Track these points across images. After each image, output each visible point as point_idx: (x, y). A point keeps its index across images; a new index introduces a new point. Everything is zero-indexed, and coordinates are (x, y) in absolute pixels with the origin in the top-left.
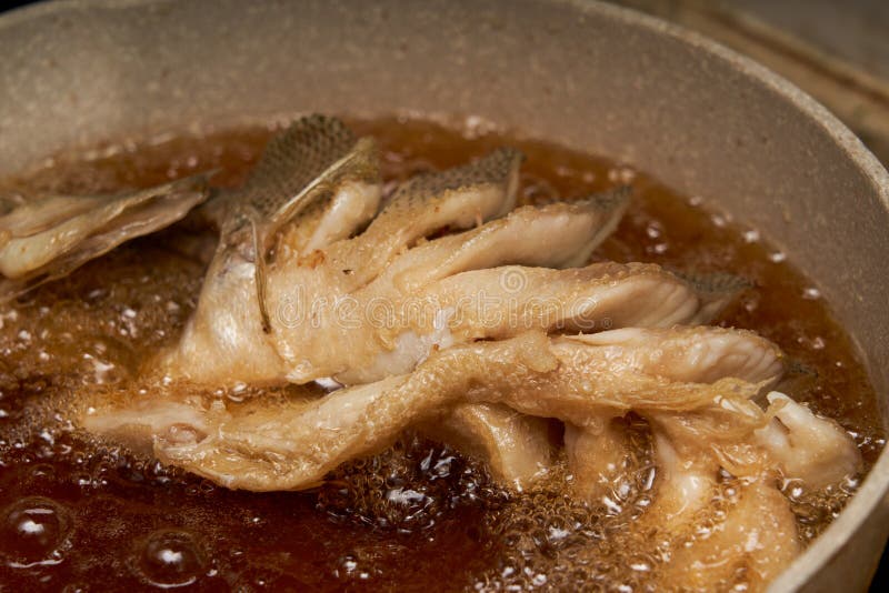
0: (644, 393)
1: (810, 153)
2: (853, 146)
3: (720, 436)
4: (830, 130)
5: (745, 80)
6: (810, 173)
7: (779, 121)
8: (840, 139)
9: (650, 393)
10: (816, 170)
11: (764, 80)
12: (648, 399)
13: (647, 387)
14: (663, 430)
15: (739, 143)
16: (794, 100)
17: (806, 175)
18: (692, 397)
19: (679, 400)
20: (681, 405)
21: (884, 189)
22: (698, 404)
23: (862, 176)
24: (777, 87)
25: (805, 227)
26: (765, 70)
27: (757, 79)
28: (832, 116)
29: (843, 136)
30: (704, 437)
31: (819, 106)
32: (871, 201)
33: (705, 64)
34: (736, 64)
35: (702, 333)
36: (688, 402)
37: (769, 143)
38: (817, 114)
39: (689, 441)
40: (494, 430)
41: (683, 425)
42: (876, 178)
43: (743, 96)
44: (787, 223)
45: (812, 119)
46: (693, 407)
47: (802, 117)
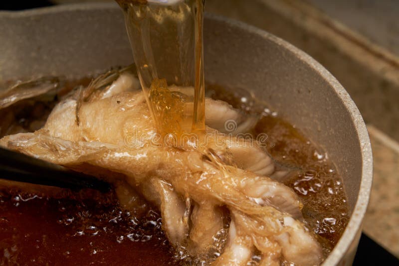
0: (232, 198)
1: (327, 99)
2: (345, 98)
3: (257, 232)
4: (335, 89)
5: (300, 62)
6: (328, 109)
7: (315, 83)
8: (340, 94)
9: (235, 199)
10: (330, 107)
11: (309, 63)
12: (234, 202)
13: (235, 196)
14: (235, 219)
15: (299, 92)
16: (321, 73)
17: (326, 109)
18: (252, 208)
19: (245, 208)
20: (245, 210)
21: (356, 120)
22: (254, 213)
23: (347, 112)
24: (315, 67)
25: (326, 134)
26: (310, 58)
27: (305, 62)
28: (338, 82)
29: (341, 93)
30: (250, 229)
31: (333, 77)
32: (351, 125)
33: (284, 54)
34: (297, 54)
35: (268, 181)
36: (250, 210)
37: (311, 93)
38: (330, 81)
39: (243, 229)
40: (165, 192)
41: (243, 220)
42: (353, 114)
43: (300, 70)
44: (319, 131)
45: (328, 83)
46: (251, 213)
47: (324, 82)
